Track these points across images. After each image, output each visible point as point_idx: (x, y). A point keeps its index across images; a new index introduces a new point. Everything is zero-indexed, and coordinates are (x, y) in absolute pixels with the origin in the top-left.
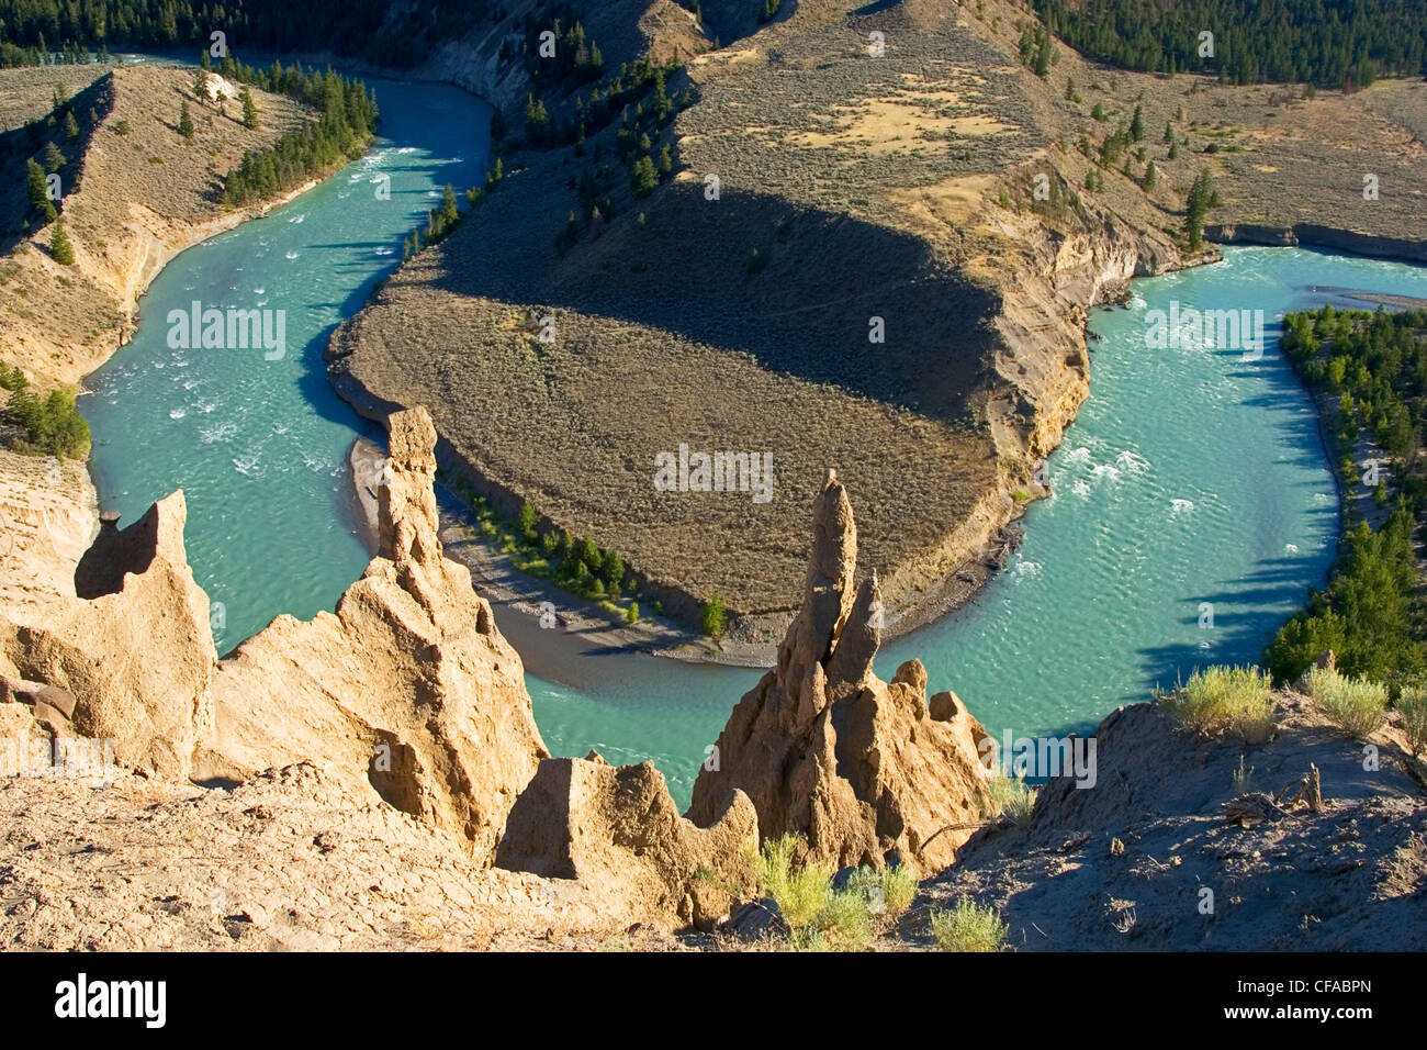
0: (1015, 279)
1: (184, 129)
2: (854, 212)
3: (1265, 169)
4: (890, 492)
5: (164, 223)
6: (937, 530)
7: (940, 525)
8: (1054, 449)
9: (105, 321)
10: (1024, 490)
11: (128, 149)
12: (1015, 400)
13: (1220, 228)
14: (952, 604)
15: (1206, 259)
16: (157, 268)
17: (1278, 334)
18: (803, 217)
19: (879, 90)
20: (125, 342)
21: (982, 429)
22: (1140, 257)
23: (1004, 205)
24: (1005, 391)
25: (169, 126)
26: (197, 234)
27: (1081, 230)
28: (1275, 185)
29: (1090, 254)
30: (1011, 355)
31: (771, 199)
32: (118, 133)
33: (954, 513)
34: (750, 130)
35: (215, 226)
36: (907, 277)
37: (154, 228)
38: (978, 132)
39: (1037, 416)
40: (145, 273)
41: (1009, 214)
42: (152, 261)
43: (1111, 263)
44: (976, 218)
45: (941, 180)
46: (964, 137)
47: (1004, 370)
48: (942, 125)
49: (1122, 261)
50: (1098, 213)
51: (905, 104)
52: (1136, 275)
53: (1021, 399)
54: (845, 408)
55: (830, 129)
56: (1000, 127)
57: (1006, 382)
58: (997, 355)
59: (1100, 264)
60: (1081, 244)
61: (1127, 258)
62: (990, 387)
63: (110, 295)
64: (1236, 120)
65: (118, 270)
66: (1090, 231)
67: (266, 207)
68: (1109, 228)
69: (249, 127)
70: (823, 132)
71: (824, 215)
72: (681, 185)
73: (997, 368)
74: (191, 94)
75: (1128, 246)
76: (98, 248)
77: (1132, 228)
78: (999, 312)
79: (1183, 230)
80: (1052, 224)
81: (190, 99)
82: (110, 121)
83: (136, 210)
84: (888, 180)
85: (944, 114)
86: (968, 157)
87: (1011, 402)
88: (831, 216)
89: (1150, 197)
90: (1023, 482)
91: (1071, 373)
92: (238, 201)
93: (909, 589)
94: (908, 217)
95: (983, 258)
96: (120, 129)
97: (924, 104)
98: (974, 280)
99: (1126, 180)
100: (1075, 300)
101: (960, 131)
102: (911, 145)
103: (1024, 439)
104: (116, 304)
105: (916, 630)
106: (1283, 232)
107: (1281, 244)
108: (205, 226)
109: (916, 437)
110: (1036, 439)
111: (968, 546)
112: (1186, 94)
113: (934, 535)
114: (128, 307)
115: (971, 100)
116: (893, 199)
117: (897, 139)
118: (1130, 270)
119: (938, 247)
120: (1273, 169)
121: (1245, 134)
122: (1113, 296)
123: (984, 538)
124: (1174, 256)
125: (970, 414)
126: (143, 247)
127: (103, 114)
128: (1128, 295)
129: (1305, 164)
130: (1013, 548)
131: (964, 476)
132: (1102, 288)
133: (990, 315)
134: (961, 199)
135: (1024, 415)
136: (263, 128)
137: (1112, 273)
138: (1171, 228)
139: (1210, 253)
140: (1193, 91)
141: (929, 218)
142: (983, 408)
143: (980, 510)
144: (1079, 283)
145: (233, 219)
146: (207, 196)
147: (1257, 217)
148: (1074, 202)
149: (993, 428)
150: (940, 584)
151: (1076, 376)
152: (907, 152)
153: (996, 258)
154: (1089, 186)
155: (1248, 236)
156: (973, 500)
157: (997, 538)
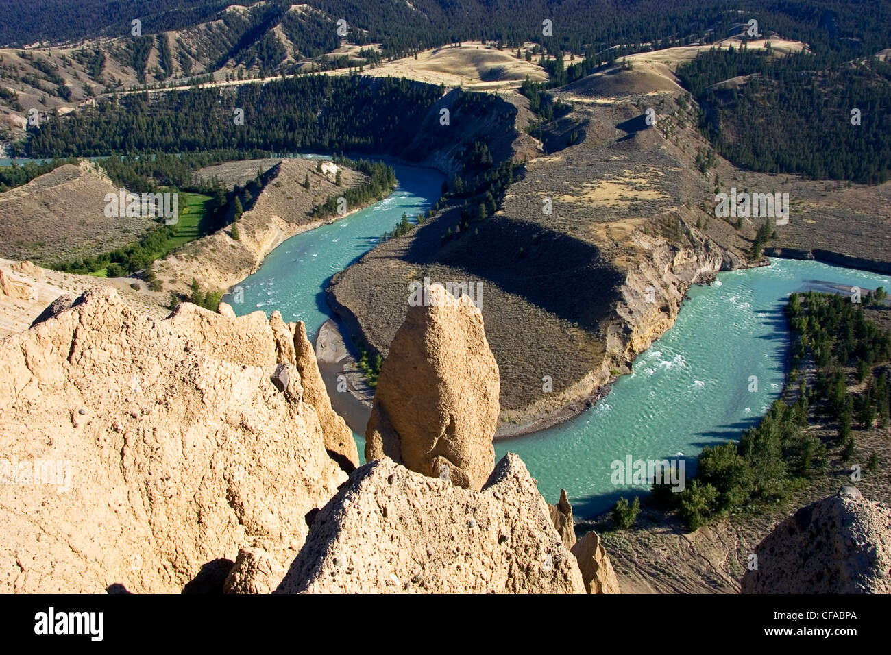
0: (638, 268)
1: (306, 185)
2: (570, 233)
3: (810, 221)
4: (548, 365)
5: (287, 224)
6: (562, 384)
7: (565, 382)
8: (644, 351)
9: (246, 264)
10: (618, 370)
11: (279, 193)
12: (623, 326)
13: (773, 250)
14: (561, 421)
15: (762, 264)
16: (279, 243)
17: (785, 303)
18: (546, 234)
19: (609, 177)
20: (252, 273)
21: (603, 338)
22: (724, 261)
23: (645, 232)
24: (618, 321)
25: (300, 184)
26: (300, 230)
27: (689, 246)
28: (812, 229)
29: (695, 258)
30: (626, 304)
31: (534, 225)
32: (277, 186)
33: (574, 377)
34: (539, 193)
35: (309, 227)
36: (586, 264)
37: (281, 226)
38: (649, 198)
39: (633, 334)
40: (273, 245)
41: (649, 237)
42: (277, 240)
43: (707, 263)
44: (627, 238)
45: (619, 219)
46: (640, 200)
47: (620, 311)
48: (632, 194)
49: (714, 262)
50: (701, 239)
51: (619, 184)
52: (721, 270)
53: (626, 325)
54: (543, 324)
55: (578, 194)
56: (662, 195)
57: (620, 317)
58: (619, 304)
59: (701, 263)
60: (689, 253)
61: (716, 261)
62: (612, 319)
63: (252, 254)
64: (804, 197)
65: (258, 243)
66: (694, 247)
67: (333, 219)
68: (706, 246)
69: (338, 185)
70: (573, 195)
71: (555, 233)
72: (496, 217)
73: (617, 310)
74: (315, 171)
75: (717, 255)
76: (251, 233)
77: (721, 247)
78: (624, 284)
79: (751, 249)
80: (673, 243)
81: (314, 173)
82: (274, 182)
83: (275, 218)
84: (593, 219)
85: (636, 189)
86: (636, 209)
87: (621, 327)
88: (559, 234)
89: (739, 232)
90: (618, 365)
91: (663, 315)
92: (320, 217)
93: (542, 411)
94: (593, 236)
95: (624, 257)
96: (277, 185)
97: (628, 184)
98: (616, 267)
99: (726, 224)
100: (684, 280)
101: (639, 197)
102: (612, 202)
103: (625, 345)
104: (253, 257)
105: (537, 431)
106: (807, 252)
107: (805, 259)
108: (304, 226)
109: (571, 340)
110: (631, 345)
111: (579, 393)
112: (783, 184)
113: (561, 386)
114: (259, 259)
115: (654, 183)
116: (591, 227)
117: (607, 200)
118: (718, 267)
119: (603, 251)
120: (814, 222)
121: (807, 203)
122: (705, 279)
123: (589, 390)
124: (743, 262)
125: (599, 331)
126: (274, 234)
127: (272, 179)
128: (714, 279)
129: (832, 220)
130: (602, 396)
131: (587, 361)
132: (701, 275)
133: (619, 284)
134: (623, 229)
135: (626, 334)
136: (344, 186)
137: (706, 268)
138: (746, 248)
139: (764, 261)
140: (786, 182)
141: (605, 237)
142: (606, 328)
143: (589, 377)
144: (688, 272)
145: (317, 224)
146: (308, 214)
147: (795, 245)
148: (688, 233)
149: (609, 339)
150: (559, 410)
151: (666, 316)
152: (608, 206)
153: (631, 257)
154: (698, 226)
155: (787, 254)
156: (587, 372)
157: (597, 391)
